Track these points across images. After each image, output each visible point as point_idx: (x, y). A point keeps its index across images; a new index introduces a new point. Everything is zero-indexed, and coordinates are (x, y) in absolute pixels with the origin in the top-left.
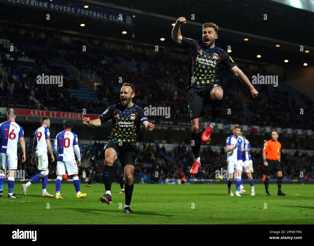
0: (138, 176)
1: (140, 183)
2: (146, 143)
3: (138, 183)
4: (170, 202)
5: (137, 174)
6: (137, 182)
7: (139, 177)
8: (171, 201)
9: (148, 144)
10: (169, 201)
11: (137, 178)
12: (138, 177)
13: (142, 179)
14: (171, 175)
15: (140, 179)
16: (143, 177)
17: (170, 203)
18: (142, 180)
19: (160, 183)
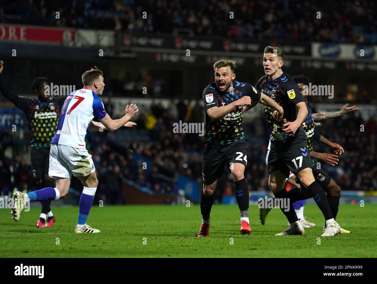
0: (171, 184)
1: (176, 203)
2: (190, 100)
3: (170, 203)
4: (255, 249)
5: (168, 179)
6: (168, 200)
7: (172, 187)
8: (257, 247)
9: (193, 103)
10: (254, 247)
11: (166, 191)
12: (169, 189)
13: (182, 192)
14: (257, 181)
15: (177, 192)
16: (183, 188)
17: (255, 251)
18: (180, 196)
19: (227, 202)
